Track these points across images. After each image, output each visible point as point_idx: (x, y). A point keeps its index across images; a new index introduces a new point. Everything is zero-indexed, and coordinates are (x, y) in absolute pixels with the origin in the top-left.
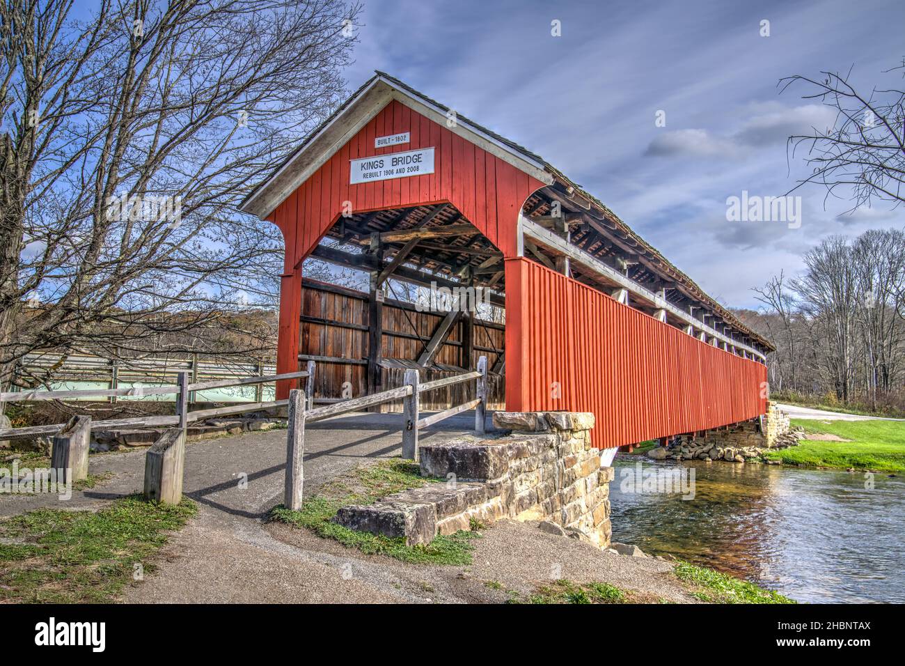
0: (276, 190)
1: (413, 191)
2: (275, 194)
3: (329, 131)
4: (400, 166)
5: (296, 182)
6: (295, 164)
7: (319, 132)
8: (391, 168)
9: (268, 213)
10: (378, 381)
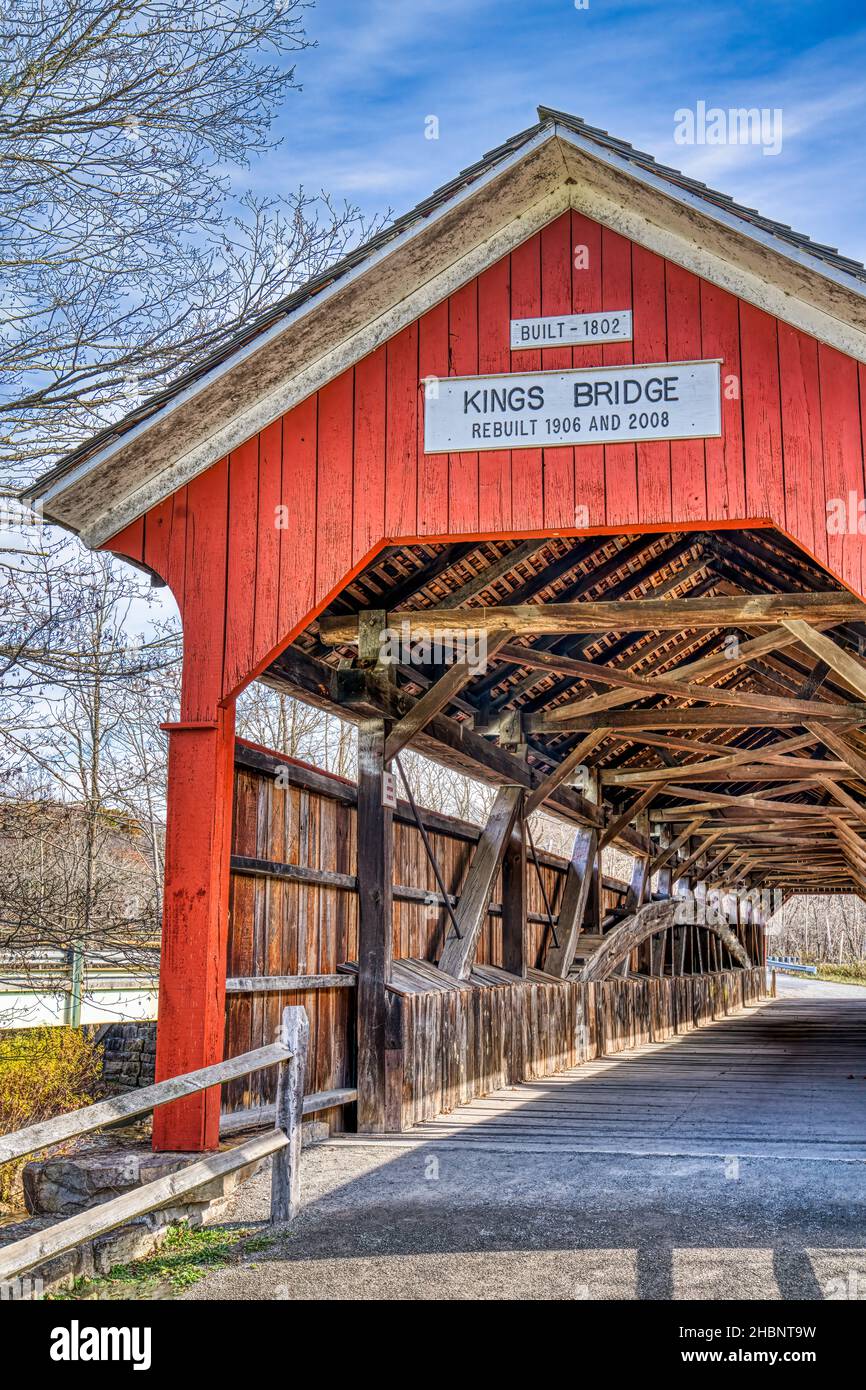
0: (156, 455)
1: (649, 486)
2: (152, 465)
3: (368, 282)
4: (604, 408)
5: (223, 434)
6: (238, 377)
7: (337, 277)
8: (573, 413)
9: (118, 526)
10: (390, 1037)
